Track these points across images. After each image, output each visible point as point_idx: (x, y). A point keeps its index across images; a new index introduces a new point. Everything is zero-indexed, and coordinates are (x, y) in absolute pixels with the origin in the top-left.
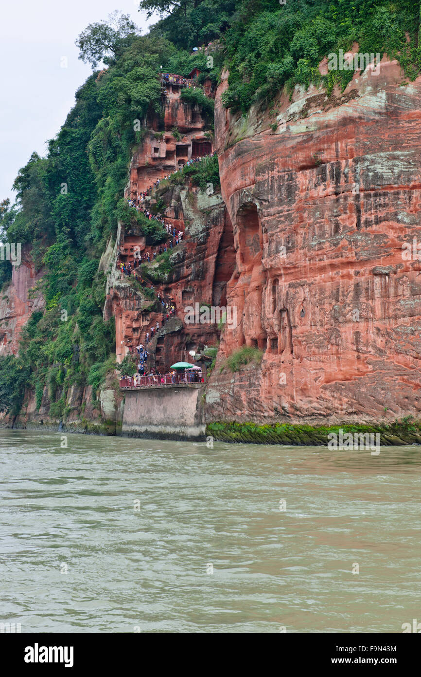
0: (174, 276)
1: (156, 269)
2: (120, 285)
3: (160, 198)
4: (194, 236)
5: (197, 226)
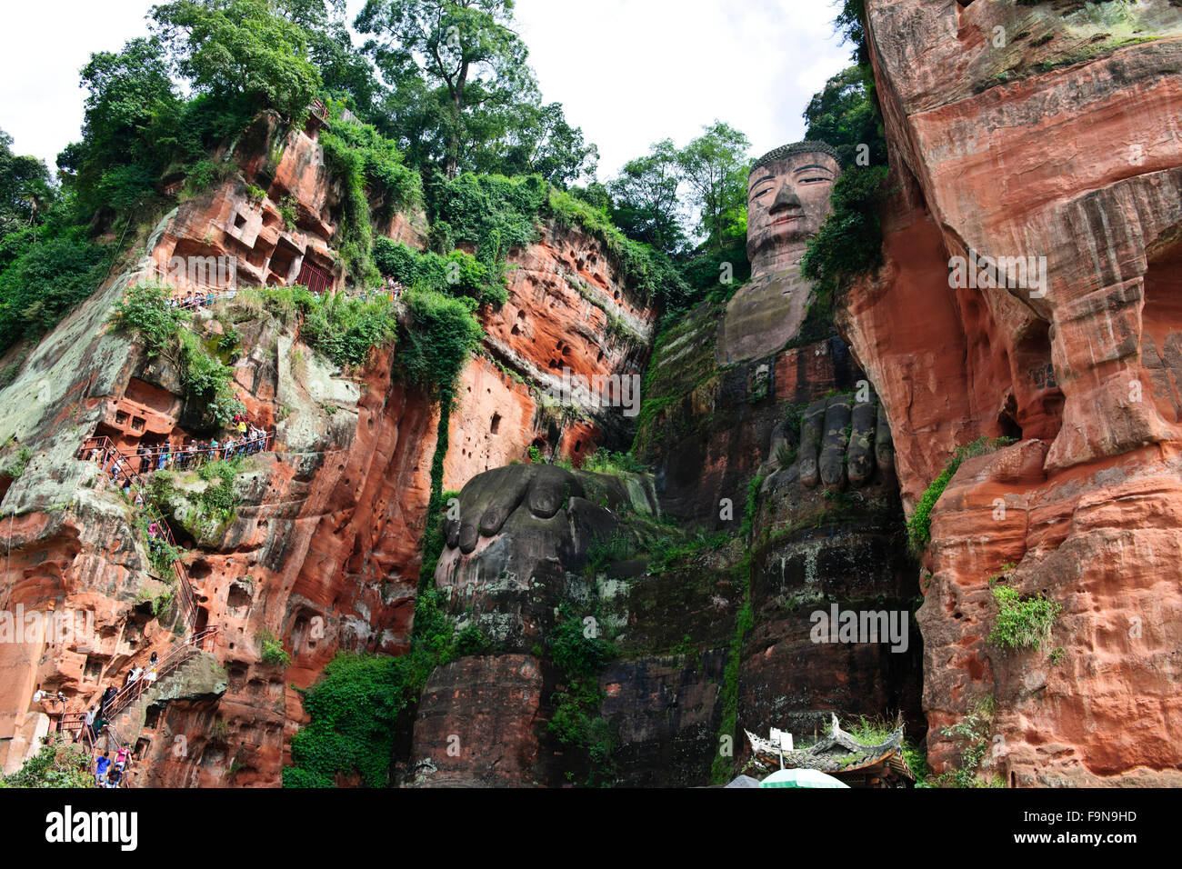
0: (230, 534)
1: (192, 498)
2: (95, 504)
3: (234, 326)
4: (292, 449)
5: (302, 431)
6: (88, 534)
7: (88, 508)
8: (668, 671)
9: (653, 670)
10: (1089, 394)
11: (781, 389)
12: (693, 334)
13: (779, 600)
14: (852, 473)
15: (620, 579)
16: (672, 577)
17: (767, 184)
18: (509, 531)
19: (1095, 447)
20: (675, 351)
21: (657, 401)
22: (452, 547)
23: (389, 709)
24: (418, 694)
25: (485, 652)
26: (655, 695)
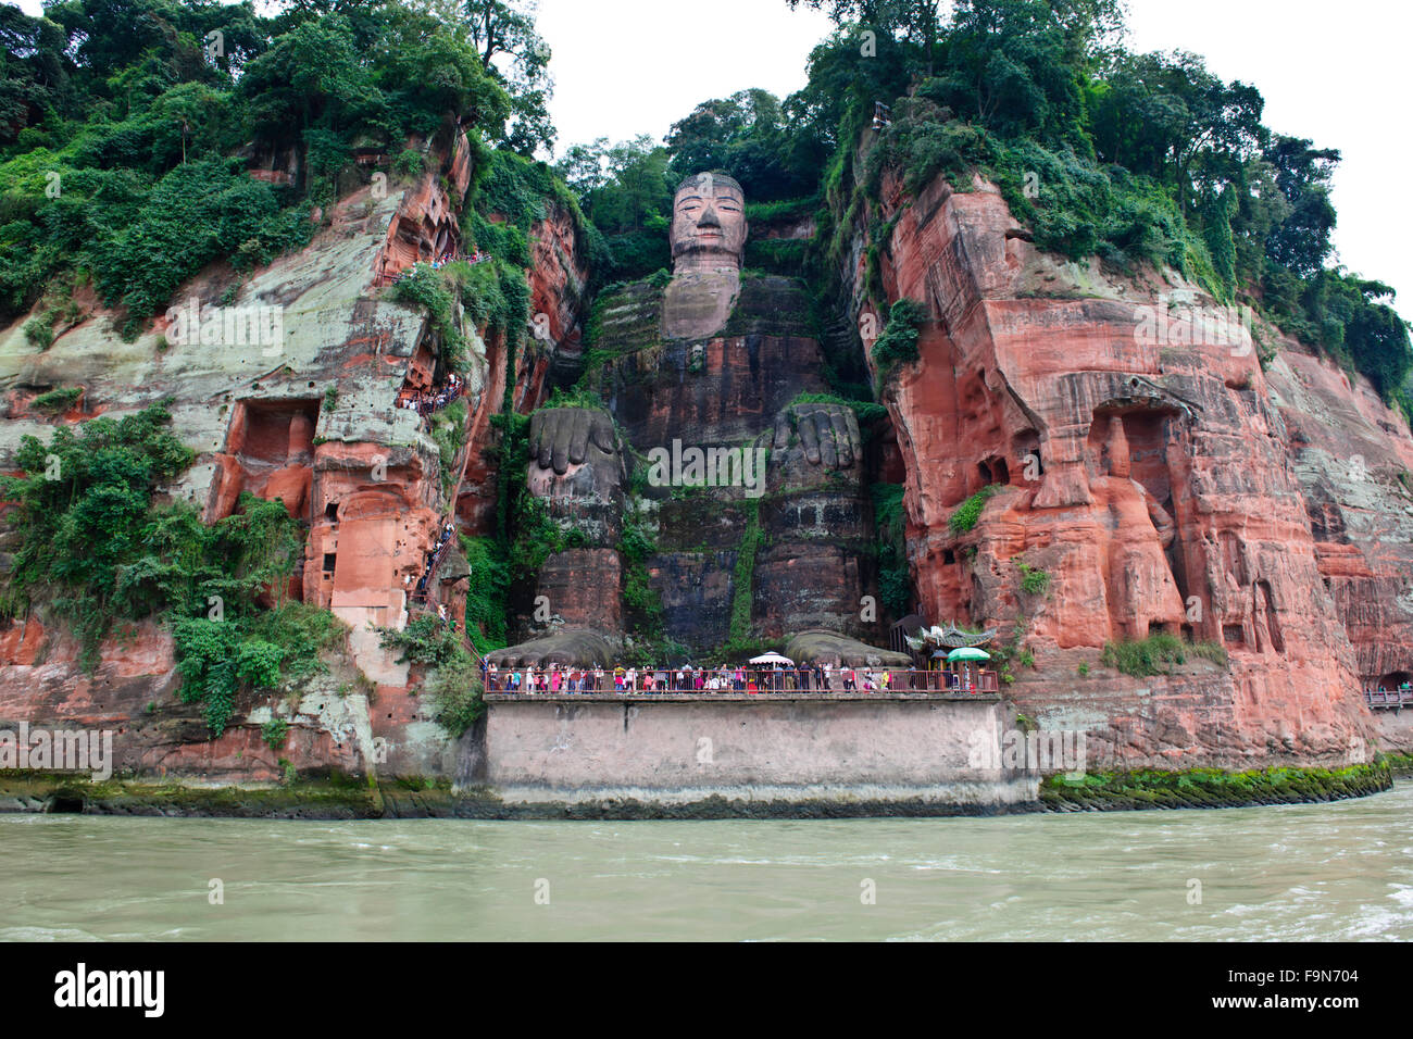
6: (425, 466)
7: (424, 447)
8: (693, 563)
9: (682, 562)
10: (1060, 475)
11: (711, 366)
12: (636, 306)
13: (797, 532)
14: (842, 460)
15: (652, 499)
16: (691, 502)
17: (695, 203)
18: (590, 462)
19: (1062, 502)
20: (620, 316)
21: (605, 352)
22: (543, 468)
23: (504, 579)
24: (536, 571)
25: (587, 547)
26: (684, 578)
